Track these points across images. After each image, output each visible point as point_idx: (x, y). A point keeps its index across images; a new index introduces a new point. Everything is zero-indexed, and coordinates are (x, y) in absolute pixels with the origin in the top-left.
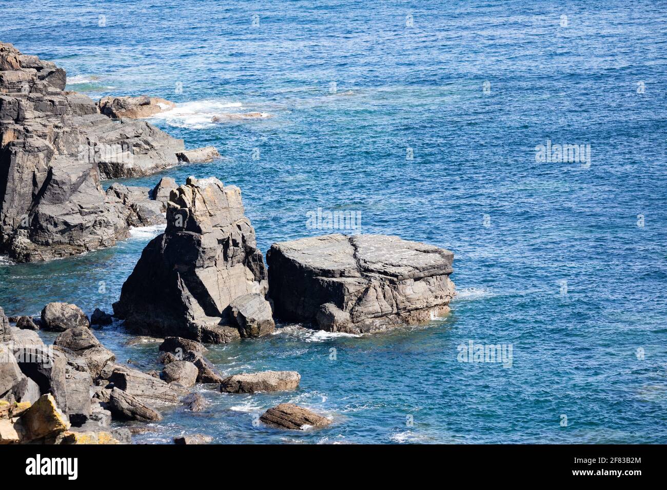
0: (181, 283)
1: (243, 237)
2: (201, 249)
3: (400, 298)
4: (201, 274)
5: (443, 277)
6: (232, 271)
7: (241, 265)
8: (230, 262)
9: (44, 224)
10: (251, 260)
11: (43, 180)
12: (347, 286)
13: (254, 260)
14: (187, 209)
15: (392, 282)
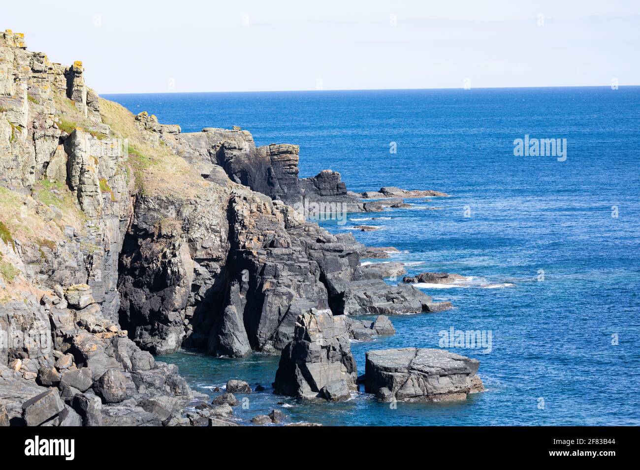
0: (298, 371)
1: (340, 346)
2: (309, 351)
3: (429, 386)
4: (309, 366)
5: (463, 375)
6: (332, 366)
7: (339, 363)
8: (331, 360)
9: (281, 338)
10: (345, 360)
11: (285, 312)
12: (395, 377)
13: (347, 360)
14: (304, 327)
15: (424, 376)
